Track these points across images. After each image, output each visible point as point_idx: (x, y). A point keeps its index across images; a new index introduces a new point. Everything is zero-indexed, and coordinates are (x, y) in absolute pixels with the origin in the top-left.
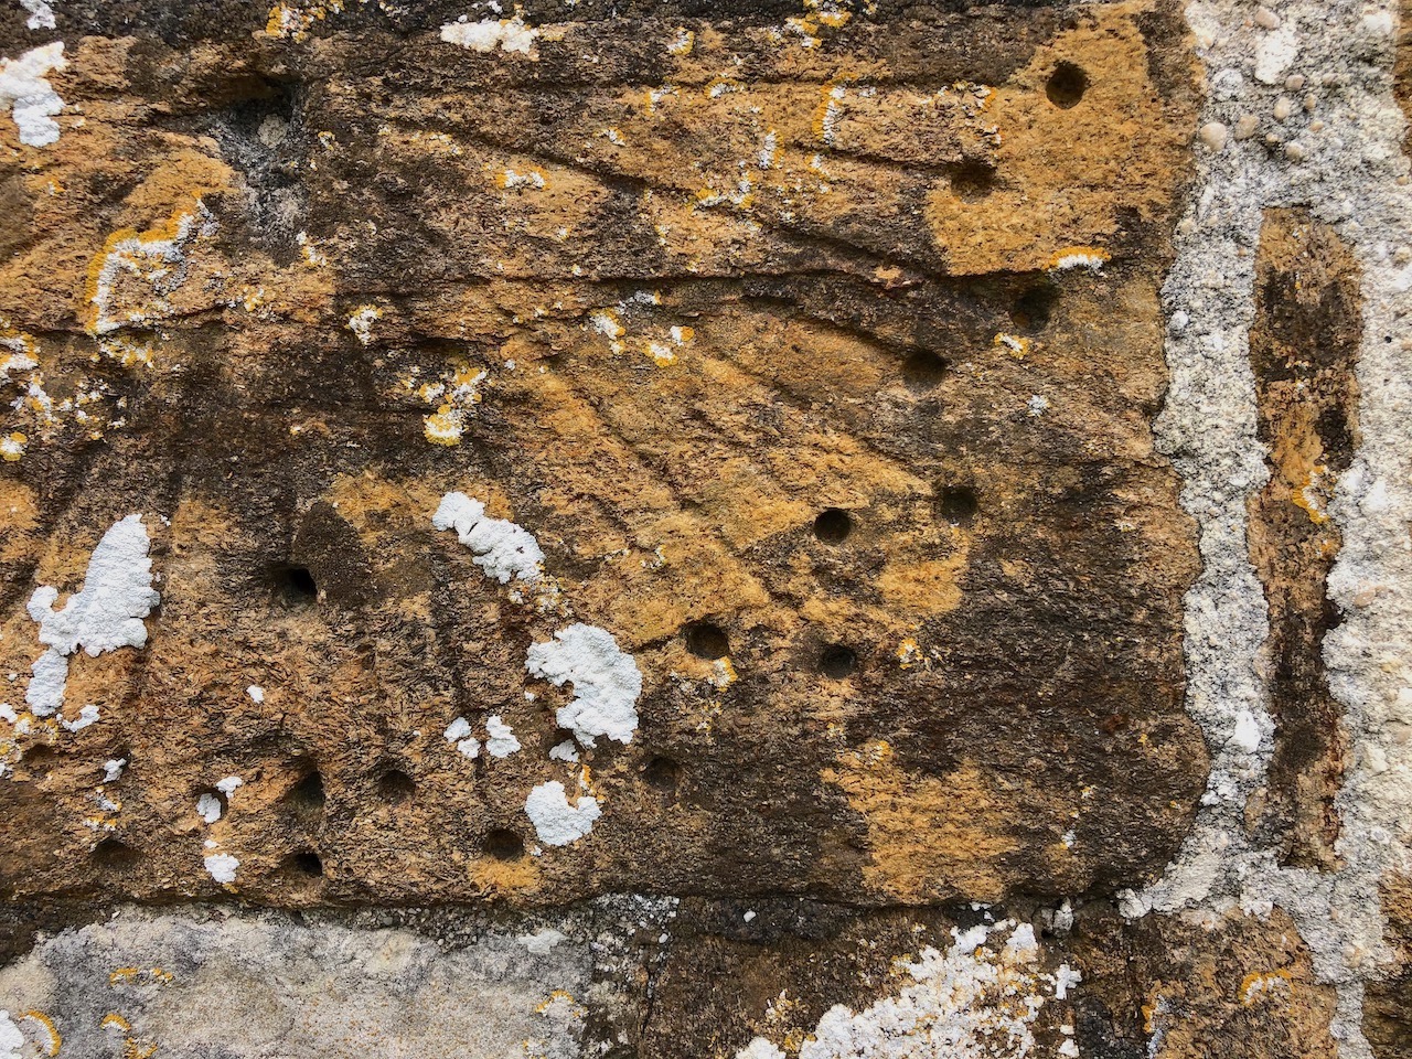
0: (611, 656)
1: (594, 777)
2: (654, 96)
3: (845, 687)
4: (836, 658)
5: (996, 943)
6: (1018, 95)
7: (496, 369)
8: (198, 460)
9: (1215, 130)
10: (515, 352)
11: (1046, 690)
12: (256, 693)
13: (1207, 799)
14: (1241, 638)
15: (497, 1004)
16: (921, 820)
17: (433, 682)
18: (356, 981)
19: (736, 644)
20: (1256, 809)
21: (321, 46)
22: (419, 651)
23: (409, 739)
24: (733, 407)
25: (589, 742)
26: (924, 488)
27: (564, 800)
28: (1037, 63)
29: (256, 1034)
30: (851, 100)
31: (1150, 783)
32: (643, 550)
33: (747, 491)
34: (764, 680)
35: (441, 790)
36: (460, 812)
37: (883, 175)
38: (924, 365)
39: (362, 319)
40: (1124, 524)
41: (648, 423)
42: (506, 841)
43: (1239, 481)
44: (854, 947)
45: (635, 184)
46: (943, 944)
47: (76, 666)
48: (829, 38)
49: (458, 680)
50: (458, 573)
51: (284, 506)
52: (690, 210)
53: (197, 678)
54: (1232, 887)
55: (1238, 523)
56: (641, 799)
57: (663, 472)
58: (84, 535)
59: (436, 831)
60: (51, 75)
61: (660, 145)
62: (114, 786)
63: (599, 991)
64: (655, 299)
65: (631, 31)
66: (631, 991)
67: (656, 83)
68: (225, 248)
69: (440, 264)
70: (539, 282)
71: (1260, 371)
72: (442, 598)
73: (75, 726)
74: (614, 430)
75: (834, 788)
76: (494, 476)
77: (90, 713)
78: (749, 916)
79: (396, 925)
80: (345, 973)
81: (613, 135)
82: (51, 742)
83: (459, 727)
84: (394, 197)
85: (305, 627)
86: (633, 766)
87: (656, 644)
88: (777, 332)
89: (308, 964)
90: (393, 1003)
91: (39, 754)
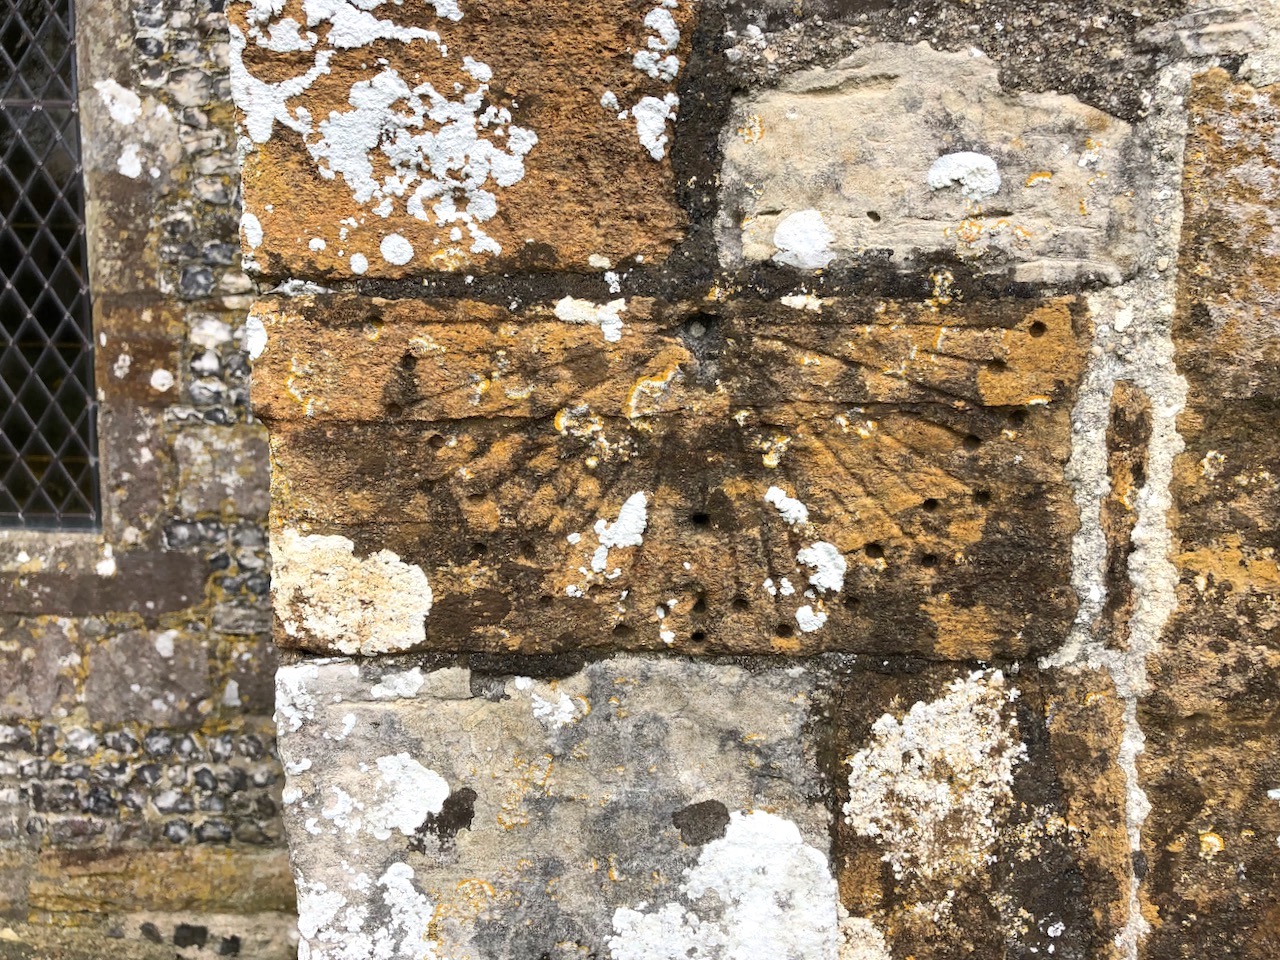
0: (834, 556)
1: (825, 605)
2: (868, 329)
3: (931, 571)
4: (928, 559)
5: (987, 677)
6: (1018, 333)
7: (795, 438)
8: (667, 470)
9: (1097, 350)
10: (802, 430)
11: (1014, 575)
12: (687, 566)
13: (1077, 621)
14: (1095, 556)
15: (775, 698)
16: (960, 626)
17: (760, 563)
18: (716, 686)
19: (887, 553)
20: (1096, 627)
21: (732, 304)
22: (755, 550)
23: (749, 586)
24: (892, 456)
25: (823, 590)
26: (969, 491)
27: (811, 613)
28: (1026, 321)
29: (669, 708)
30: (949, 333)
31: (1054, 614)
32: (850, 512)
33: (896, 490)
34: (898, 567)
35: (761, 608)
36: (769, 617)
37: (960, 364)
38: (972, 441)
39: (741, 416)
40: (1050, 509)
41: (856, 461)
42: (786, 629)
43: (1098, 492)
44: (928, 677)
45: (855, 364)
46: (965, 677)
47: (612, 553)
48: (942, 307)
49: (770, 563)
50: (773, 519)
51: (703, 490)
52: (880, 375)
53: (663, 559)
54: (1085, 657)
55: (1097, 509)
56: (844, 615)
57: (861, 481)
58: (619, 499)
59: (758, 624)
60: (619, 312)
61: (869, 349)
62: (623, 602)
63: (817, 694)
64: (862, 410)
65: (860, 303)
66: (833, 694)
67: (869, 323)
68: (685, 385)
69: (775, 394)
70: (816, 403)
71: (1109, 447)
72: (766, 530)
73: (611, 577)
74: (843, 464)
75: (925, 612)
76: (789, 480)
77: (618, 572)
78: (886, 663)
79: (734, 663)
80: (712, 682)
81: (850, 344)
82: (601, 583)
83: (768, 583)
84: (756, 366)
85: (706, 540)
86: (841, 601)
87: (853, 552)
88: (912, 425)
89: (696, 679)
90: (731, 696)
91: (595, 588)
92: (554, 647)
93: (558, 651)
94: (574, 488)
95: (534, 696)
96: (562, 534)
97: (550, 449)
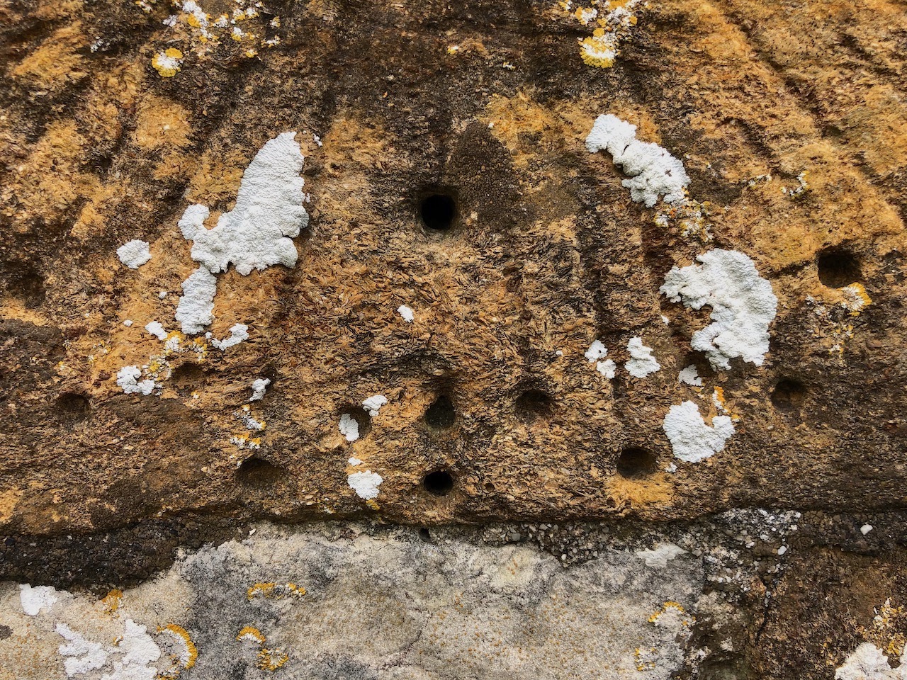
0: (749, 280)
1: (728, 397)
8: (352, 80)
12: (406, 313)
15: (614, 615)
17: (576, 304)
18: (482, 595)
19: (869, 270)
22: (565, 273)
24: (883, 33)
25: (724, 363)
27: (702, 420)
29: (380, 645)
32: (785, 176)
33: (890, 118)
34: (897, 304)
35: (581, 409)
36: (600, 430)
41: (800, 47)
42: (639, 458)
47: (225, 285)
49: (600, 304)
50: (606, 196)
51: (439, 127)
53: (348, 298)
56: (772, 421)
57: (809, 99)
58: (236, 153)
59: (575, 447)
62: (258, 405)
63: (708, 602)
66: (744, 602)
72: (588, 222)
73: (224, 345)
74: (767, 57)
76: (643, 100)
77: (240, 332)
78: (866, 529)
79: (522, 542)
80: (472, 586)
82: (200, 359)
83: (596, 350)
85: (450, 251)
86: (764, 388)
87: (793, 270)
89: (437, 579)
90: (518, 615)
91: (187, 372)
92: (97, 514)
93: (106, 525)
94: (126, 130)
95: (62, 629)
96: (107, 242)
97: (64, 31)
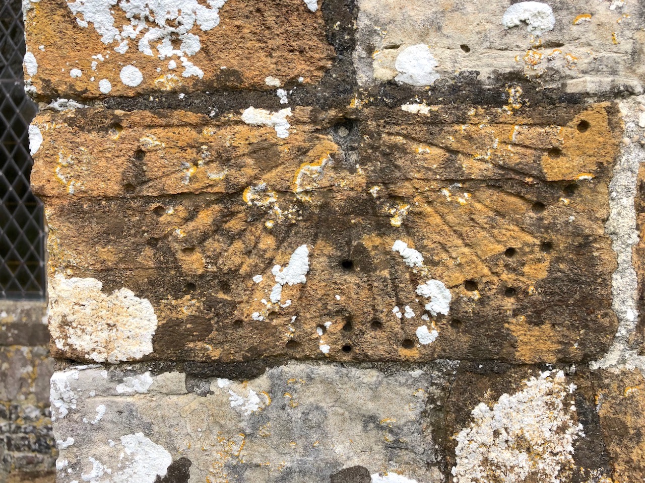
0: (443, 289)
1: (436, 325)
2: (463, 127)
3: (512, 300)
4: (510, 291)
5: (553, 376)
6: (569, 129)
7: (413, 205)
8: (323, 229)
9: (626, 140)
10: (418, 200)
11: (571, 302)
12: (338, 297)
13: (617, 335)
14: (629, 288)
15: (402, 392)
16: (533, 339)
17: (389, 295)
19: (480, 287)
20: (632, 338)
21: (366, 111)
22: (386, 286)
23: (382, 312)
24: (483, 217)
25: (435, 314)
26: (538, 242)
27: (428, 331)
28: (575, 120)
29: (328, 400)
30: (520, 130)
31: (600, 329)
32: (453, 258)
33: (486, 242)
34: (488, 297)
35: (391, 327)
36: (396, 334)
37: (529, 151)
38: (539, 206)
39: (374, 190)
40: (595, 254)
41: (457, 221)
42: (409, 343)
43: (630, 242)
44: (510, 376)
45: (456, 152)
46: (537, 376)
47: (285, 288)
48: (515, 111)
49: (397, 295)
50: (398, 264)
51: (348, 243)
52: (472, 159)
53: (320, 292)
54: (624, 362)
55: (629, 255)
56: (450, 332)
57: (460, 236)
58: (289, 250)
59: (389, 339)
60: (287, 117)
61: (464, 141)
62: (293, 324)
63: (432, 389)
64: (460, 185)
65: (458, 108)
66: (443, 389)
67: (464, 123)
68: (335, 168)
69: (398, 174)
70: (427, 180)
71: (637, 210)
72: (393, 271)
73: (284, 306)
74: (447, 223)
75: (508, 329)
76: (410, 236)
77: (289, 302)
78: (481, 366)
79: (373, 368)
80: (357, 381)
81: (451, 138)
82: (277, 310)
83: (396, 309)
84: (385, 155)
85: (351, 279)
86: (448, 322)
87: (456, 286)
88: (496, 195)
89: (346, 379)
90: (371, 391)
91: (273, 314)
92: (244, 357)
93: (247, 360)
94: (257, 243)
95: (230, 392)
96: (250, 276)
97: (240, 215)
